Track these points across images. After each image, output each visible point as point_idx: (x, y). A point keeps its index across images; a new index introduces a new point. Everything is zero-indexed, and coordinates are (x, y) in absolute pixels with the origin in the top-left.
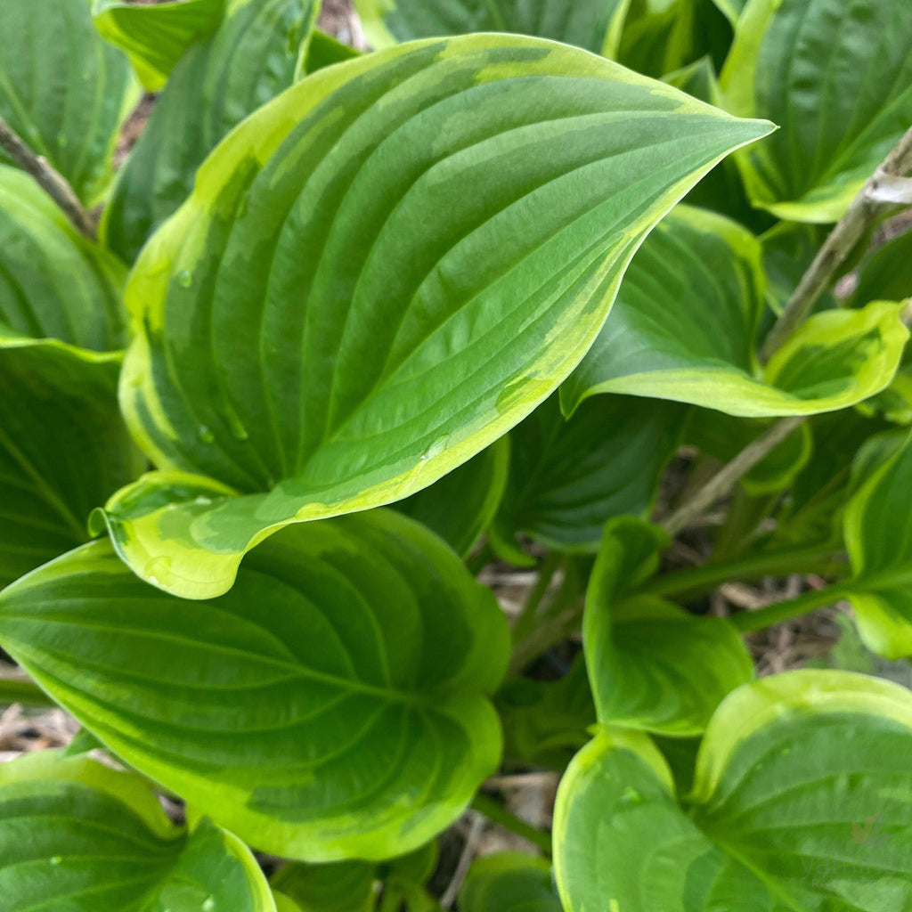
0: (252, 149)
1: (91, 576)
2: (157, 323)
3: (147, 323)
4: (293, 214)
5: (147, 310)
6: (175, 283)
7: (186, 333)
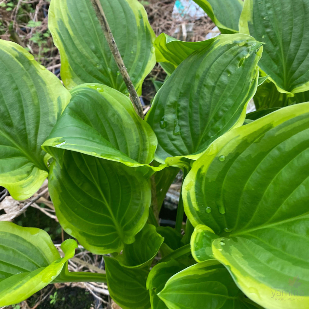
0: (273, 121)
1: (194, 276)
2: (204, 171)
3: (200, 170)
4: (281, 145)
5: (203, 166)
6: (218, 159)
7: (215, 176)
